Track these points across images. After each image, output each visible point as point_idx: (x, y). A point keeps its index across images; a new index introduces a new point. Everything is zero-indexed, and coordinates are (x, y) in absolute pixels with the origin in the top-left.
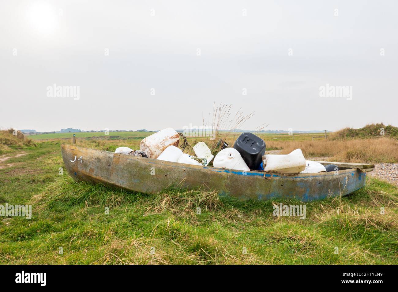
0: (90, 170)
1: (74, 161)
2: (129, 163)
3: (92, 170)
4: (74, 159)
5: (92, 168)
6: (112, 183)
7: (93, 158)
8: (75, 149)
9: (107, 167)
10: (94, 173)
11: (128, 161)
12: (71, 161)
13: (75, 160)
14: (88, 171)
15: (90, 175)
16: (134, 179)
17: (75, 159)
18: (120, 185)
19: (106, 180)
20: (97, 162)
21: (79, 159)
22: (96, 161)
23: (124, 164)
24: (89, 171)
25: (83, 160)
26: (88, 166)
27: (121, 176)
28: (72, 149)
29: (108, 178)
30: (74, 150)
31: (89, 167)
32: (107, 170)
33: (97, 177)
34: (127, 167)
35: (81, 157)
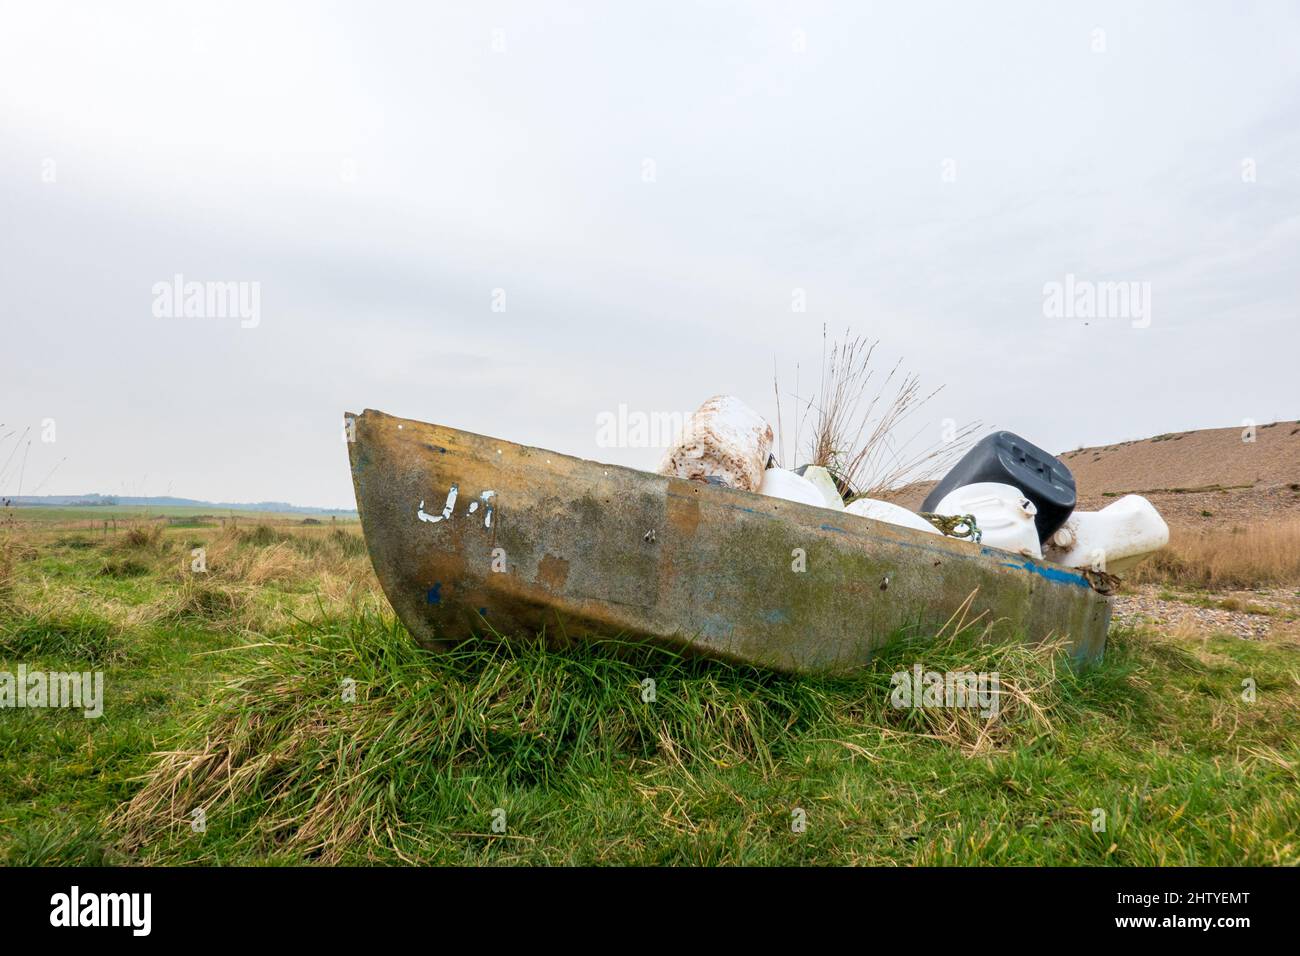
0: (540, 566)
1: (434, 520)
2: (744, 530)
3: (556, 568)
4: (443, 505)
5: (556, 555)
6: (667, 632)
7: (557, 499)
8: (448, 447)
9: (639, 550)
10: (569, 585)
11: (740, 517)
12: (423, 516)
13: (447, 513)
14: (531, 575)
15: (543, 598)
16: (767, 608)
17: (451, 501)
18: (706, 640)
19: (637, 623)
20: (585, 522)
21: (474, 507)
22: (578, 517)
23: (723, 532)
24: (535, 572)
25: (498, 514)
26: (530, 547)
27: (711, 596)
28: (431, 443)
29: (645, 609)
30: (443, 451)
31: (537, 549)
32: (643, 566)
33: (587, 608)
34: (737, 549)
35: (486, 495)
